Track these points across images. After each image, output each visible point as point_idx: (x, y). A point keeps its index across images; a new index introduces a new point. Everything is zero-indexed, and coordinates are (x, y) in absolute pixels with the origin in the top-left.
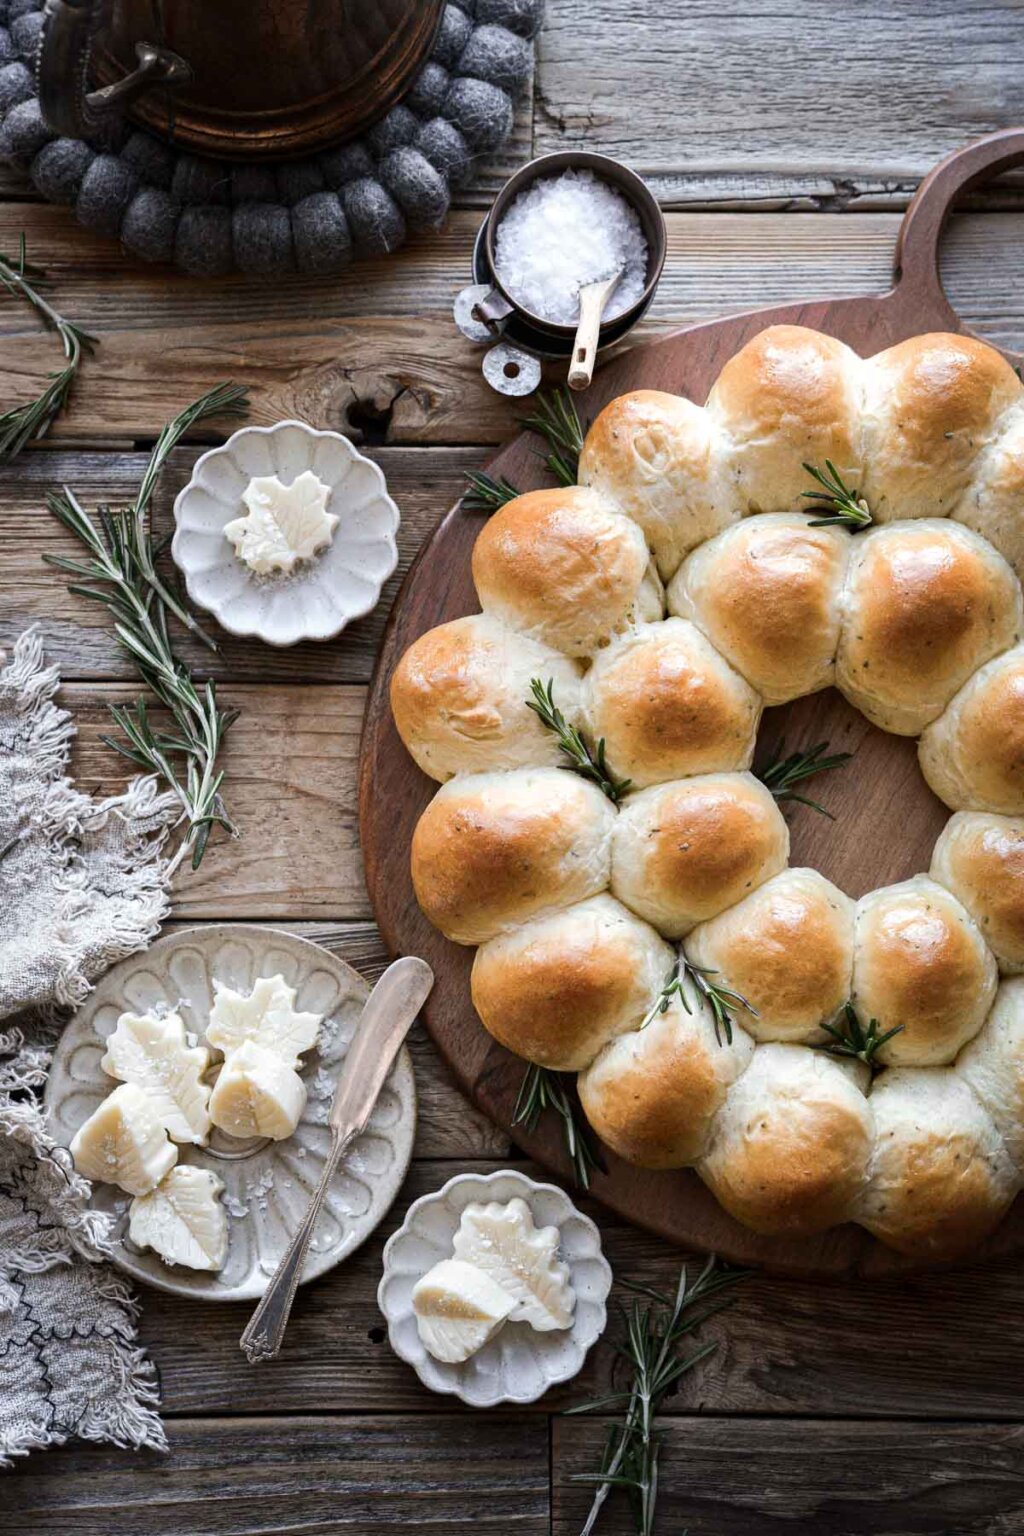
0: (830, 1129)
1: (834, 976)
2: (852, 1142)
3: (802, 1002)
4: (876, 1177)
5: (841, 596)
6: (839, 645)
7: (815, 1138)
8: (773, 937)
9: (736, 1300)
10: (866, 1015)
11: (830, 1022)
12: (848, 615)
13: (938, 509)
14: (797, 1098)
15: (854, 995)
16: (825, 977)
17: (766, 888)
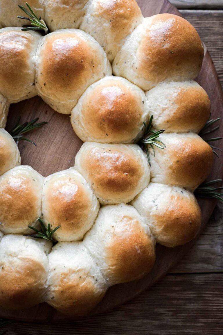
0: (29, 268)
1: (32, 207)
2: (39, 273)
3: (19, 218)
4: (49, 286)
5: (34, 57)
6: (35, 78)
7: (22, 272)
8: (7, 192)
9: (7, 331)
10: (47, 222)
11: (33, 226)
12: (37, 65)
13: (74, 25)
14: (16, 256)
15: (42, 215)
16: (28, 208)
17: (7, 173)
